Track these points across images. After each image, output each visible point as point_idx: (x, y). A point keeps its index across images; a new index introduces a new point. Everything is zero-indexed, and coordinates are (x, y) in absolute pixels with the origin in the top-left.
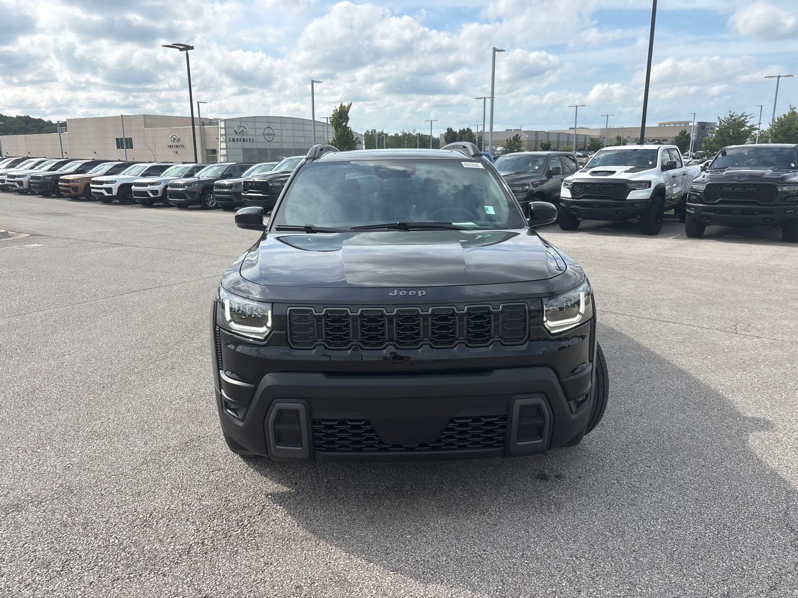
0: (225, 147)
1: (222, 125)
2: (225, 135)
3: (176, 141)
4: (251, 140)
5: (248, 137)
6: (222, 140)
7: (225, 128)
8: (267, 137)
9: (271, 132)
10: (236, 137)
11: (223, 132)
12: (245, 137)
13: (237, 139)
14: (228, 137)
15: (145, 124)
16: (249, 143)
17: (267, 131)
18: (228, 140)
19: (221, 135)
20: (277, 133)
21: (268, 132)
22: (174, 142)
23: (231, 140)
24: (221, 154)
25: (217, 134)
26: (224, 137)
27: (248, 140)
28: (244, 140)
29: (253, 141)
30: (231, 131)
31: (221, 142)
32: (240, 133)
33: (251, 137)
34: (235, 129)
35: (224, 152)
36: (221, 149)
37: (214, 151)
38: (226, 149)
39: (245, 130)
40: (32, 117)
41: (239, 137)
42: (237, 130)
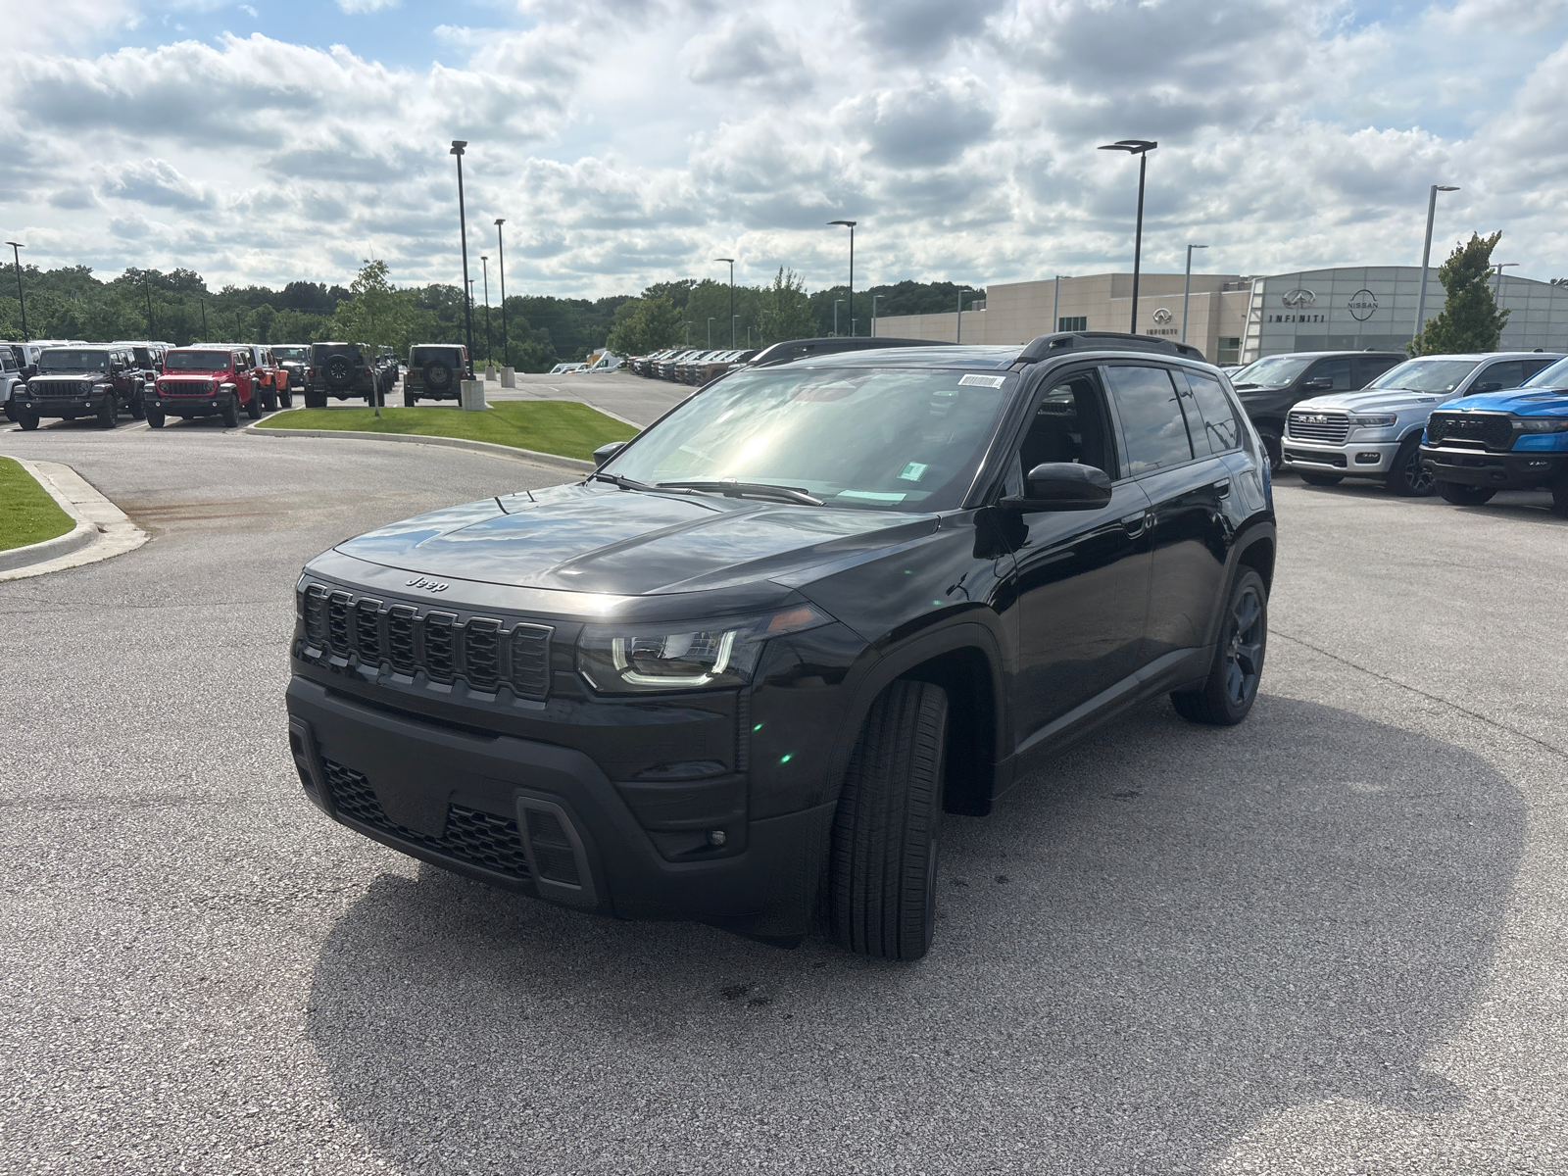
0: (1258, 334)
1: (1259, 288)
2: (1262, 309)
3: (1163, 323)
4: (1319, 319)
5: (1312, 313)
6: (1254, 318)
7: (1263, 295)
8: (1358, 313)
9: (1369, 300)
10: (1284, 313)
11: (1258, 302)
12: (1306, 313)
13: (1287, 318)
14: (1268, 313)
15: (1113, 291)
16: (1313, 324)
17: (1358, 299)
18: (1267, 318)
19: (1252, 308)
20: (1382, 301)
21: (1361, 302)
22: (1159, 323)
23: (1274, 319)
24: (1247, 348)
25: (1245, 307)
26: (1259, 313)
27: (1312, 319)
28: (1302, 319)
29: (1322, 321)
30: (1277, 301)
31: (1250, 323)
32: (1295, 304)
33: (1320, 313)
34: (1285, 296)
35: (1254, 343)
36: (1248, 337)
37: (1235, 342)
38: (1260, 337)
39: (1307, 298)
40: (955, 284)
41: (1291, 313)
42: (1290, 299)
